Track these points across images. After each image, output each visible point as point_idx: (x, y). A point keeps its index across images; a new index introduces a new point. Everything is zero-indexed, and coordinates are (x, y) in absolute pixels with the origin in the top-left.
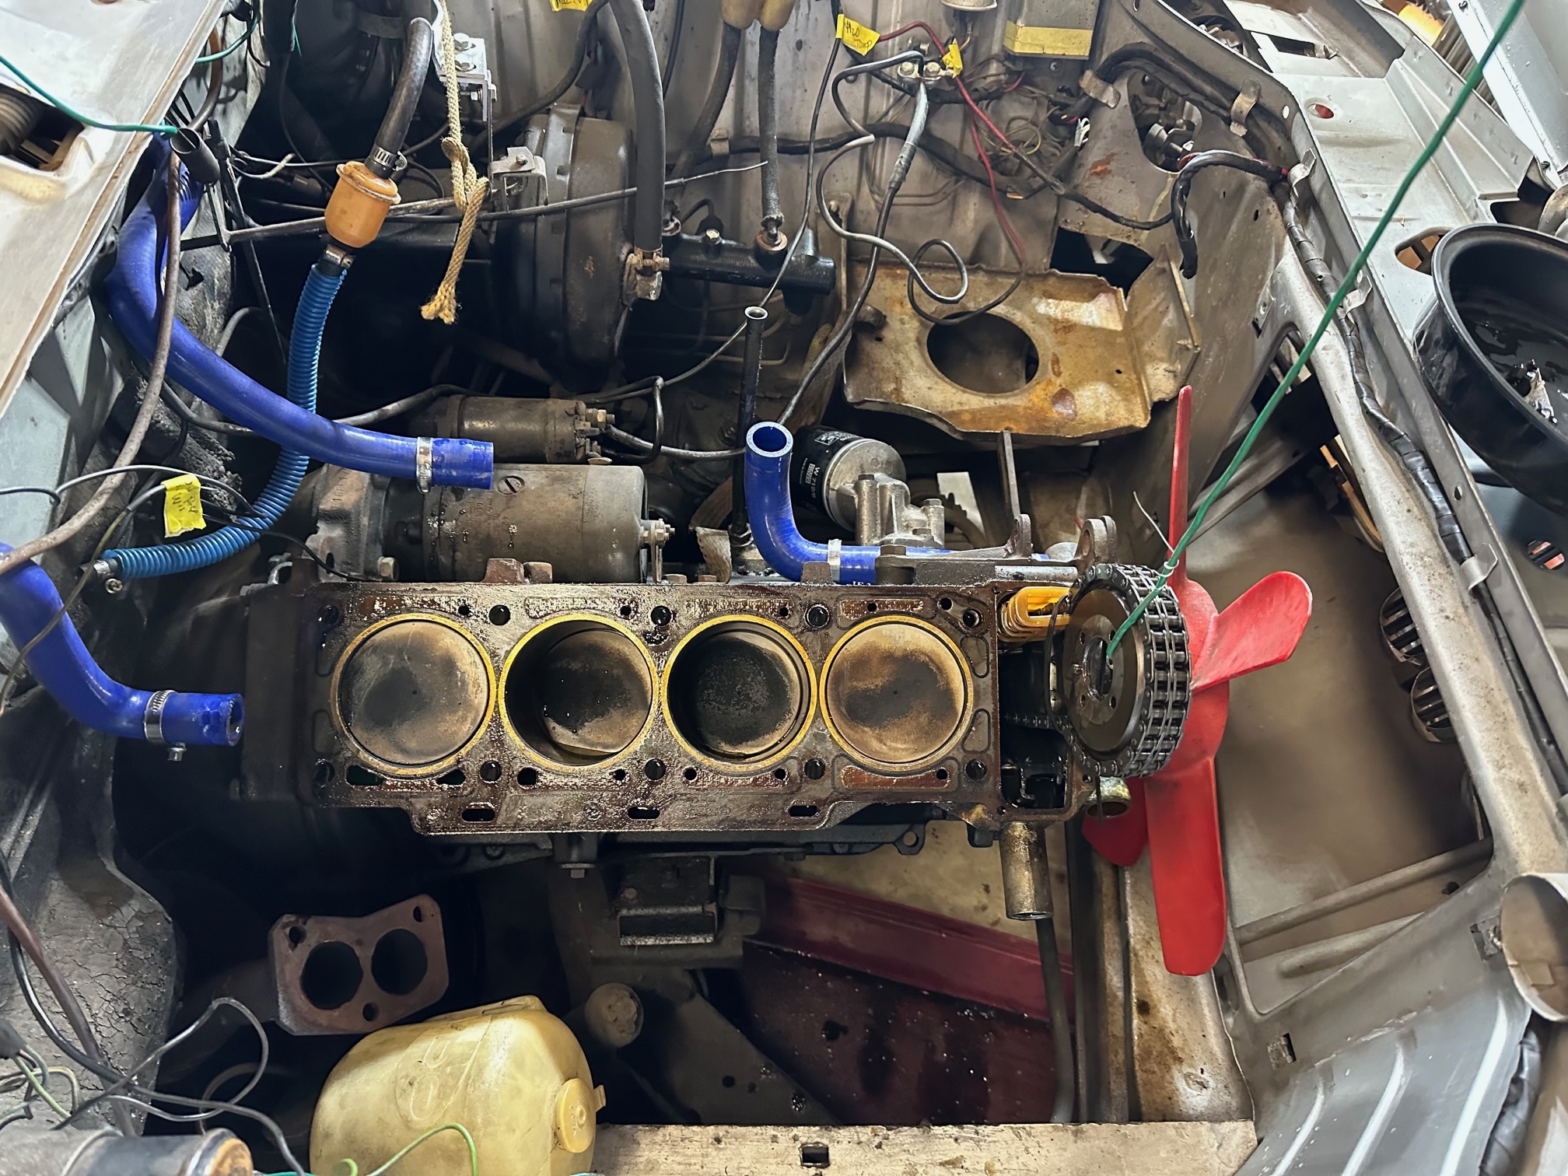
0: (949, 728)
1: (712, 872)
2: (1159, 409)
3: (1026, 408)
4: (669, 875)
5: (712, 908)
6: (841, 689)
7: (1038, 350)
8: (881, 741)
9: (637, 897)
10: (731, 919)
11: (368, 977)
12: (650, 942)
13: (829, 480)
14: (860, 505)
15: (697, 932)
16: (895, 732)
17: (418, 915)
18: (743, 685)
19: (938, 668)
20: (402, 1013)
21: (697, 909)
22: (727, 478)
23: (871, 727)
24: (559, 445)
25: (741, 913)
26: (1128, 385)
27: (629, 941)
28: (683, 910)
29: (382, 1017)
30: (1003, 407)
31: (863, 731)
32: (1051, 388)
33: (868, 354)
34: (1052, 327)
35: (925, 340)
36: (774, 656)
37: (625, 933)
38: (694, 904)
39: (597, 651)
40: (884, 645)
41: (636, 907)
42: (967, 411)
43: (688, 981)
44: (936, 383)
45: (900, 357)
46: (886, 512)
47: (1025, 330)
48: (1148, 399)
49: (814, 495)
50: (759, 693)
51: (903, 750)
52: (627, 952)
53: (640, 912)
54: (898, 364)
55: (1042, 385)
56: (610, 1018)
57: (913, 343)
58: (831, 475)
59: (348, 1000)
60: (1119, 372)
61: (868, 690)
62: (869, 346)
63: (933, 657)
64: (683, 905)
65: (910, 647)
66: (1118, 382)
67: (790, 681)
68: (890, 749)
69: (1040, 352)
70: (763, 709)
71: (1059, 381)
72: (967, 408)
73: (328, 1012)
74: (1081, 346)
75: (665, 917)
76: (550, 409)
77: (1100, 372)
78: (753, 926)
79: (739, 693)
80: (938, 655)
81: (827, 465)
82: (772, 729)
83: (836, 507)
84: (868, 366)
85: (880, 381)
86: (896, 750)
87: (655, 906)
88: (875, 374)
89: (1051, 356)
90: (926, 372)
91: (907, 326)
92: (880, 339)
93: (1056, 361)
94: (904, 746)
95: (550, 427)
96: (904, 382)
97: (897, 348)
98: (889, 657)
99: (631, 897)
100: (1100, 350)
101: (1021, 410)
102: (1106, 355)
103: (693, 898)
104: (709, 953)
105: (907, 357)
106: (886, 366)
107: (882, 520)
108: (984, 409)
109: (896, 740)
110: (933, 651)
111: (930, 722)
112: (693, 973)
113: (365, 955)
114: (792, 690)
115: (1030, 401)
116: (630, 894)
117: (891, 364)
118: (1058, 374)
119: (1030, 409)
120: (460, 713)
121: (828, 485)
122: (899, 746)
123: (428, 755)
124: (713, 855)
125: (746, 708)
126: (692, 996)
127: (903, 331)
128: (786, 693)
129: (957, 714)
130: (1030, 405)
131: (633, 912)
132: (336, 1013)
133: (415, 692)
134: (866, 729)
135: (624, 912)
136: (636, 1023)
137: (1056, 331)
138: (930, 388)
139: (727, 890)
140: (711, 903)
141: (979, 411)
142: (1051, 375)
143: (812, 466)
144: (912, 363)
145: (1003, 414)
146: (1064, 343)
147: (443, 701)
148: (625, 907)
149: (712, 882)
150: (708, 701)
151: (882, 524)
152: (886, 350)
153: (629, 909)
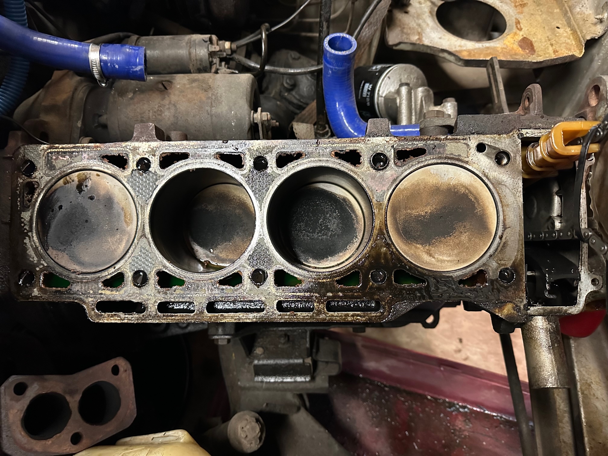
0: (485, 244)
1: (308, 339)
2: (591, 44)
3: (502, 48)
4: (282, 340)
5: (309, 361)
6: (398, 216)
7: (506, 18)
8: (431, 255)
9: (264, 353)
10: (321, 366)
11: (76, 415)
12: (272, 380)
13: (379, 91)
14: (400, 104)
15: (301, 374)
16: (442, 248)
17: (115, 370)
18: (324, 219)
19: (476, 198)
20: (101, 437)
21: (300, 361)
22: (313, 100)
23: (422, 244)
24: (198, 63)
25: (327, 363)
26: (565, 35)
27: (259, 379)
28: (291, 361)
29: (85, 442)
30: (488, 48)
31: (416, 247)
32: (517, 37)
33: (400, 20)
34: (513, 4)
35: (435, 13)
36: (345, 199)
37: (257, 374)
38: (297, 358)
39: (225, 198)
40: (432, 181)
41: (263, 359)
42: (465, 50)
43: (296, 401)
44: (444, 35)
45: (420, 21)
46: (419, 106)
47: (495, 7)
48: (582, 39)
49: (368, 104)
50: (334, 224)
51: (448, 261)
52: (260, 384)
53: (265, 362)
54: (419, 25)
55: (511, 35)
56: (243, 435)
57: (427, 14)
58: (380, 87)
59: (60, 432)
60: (558, 28)
61: (420, 216)
62: (399, 16)
63: (472, 189)
64: (292, 358)
65: (453, 182)
66: (558, 33)
67: (356, 216)
68: (438, 261)
69: (507, 19)
70: (338, 236)
71: (521, 33)
72: (465, 48)
73: (43, 442)
74: (532, 14)
75: (281, 366)
76: (192, 39)
77: (546, 28)
78: (334, 370)
79: (321, 225)
80: (475, 188)
81: (377, 82)
82: (344, 248)
83: (383, 108)
84: (400, 26)
85: (408, 34)
86: (442, 261)
87: (274, 358)
88: (405, 31)
89: (514, 21)
90: (437, 29)
91: (423, 5)
92: (406, 12)
93: (518, 22)
94: (449, 259)
95: (193, 51)
96: (423, 35)
97: (419, 16)
98: (436, 190)
99: (260, 353)
100: (544, 16)
101: (499, 49)
102: (549, 18)
103: (297, 354)
104: (308, 386)
105: (424, 21)
106: (412, 26)
107: (416, 112)
108: (476, 49)
109: (442, 254)
110: (472, 185)
111: (470, 240)
112: (301, 396)
113: (74, 401)
114: (358, 222)
115: (504, 44)
116: (259, 351)
117: (415, 25)
118: (521, 29)
119: (505, 49)
120: (118, 236)
121: (378, 94)
122: (445, 258)
123: (96, 266)
124: (309, 329)
125: (326, 235)
126: (299, 409)
127: (421, 8)
128: (353, 224)
129: (491, 233)
130: (505, 46)
131: (261, 362)
132: (49, 442)
133: (87, 221)
134: (418, 246)
135: (256, 362)
136: (260, 438)
137: (516, 6)
138: (440, 38)
139: (318, 350)
140: (308, 357)
141: (473, 50)
142: (515, 30)
143: (367, 85)
144: (428, 25)
145: (489, 51)
146: (522, 13)
147: (106, 227)
148: (256, 359)
149: (308, 345)
150: (300, 231)
151: (416, 115)
152: (411, 18)
153: (259, 360)
